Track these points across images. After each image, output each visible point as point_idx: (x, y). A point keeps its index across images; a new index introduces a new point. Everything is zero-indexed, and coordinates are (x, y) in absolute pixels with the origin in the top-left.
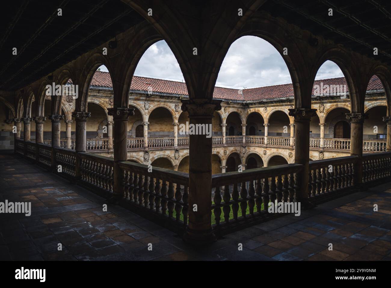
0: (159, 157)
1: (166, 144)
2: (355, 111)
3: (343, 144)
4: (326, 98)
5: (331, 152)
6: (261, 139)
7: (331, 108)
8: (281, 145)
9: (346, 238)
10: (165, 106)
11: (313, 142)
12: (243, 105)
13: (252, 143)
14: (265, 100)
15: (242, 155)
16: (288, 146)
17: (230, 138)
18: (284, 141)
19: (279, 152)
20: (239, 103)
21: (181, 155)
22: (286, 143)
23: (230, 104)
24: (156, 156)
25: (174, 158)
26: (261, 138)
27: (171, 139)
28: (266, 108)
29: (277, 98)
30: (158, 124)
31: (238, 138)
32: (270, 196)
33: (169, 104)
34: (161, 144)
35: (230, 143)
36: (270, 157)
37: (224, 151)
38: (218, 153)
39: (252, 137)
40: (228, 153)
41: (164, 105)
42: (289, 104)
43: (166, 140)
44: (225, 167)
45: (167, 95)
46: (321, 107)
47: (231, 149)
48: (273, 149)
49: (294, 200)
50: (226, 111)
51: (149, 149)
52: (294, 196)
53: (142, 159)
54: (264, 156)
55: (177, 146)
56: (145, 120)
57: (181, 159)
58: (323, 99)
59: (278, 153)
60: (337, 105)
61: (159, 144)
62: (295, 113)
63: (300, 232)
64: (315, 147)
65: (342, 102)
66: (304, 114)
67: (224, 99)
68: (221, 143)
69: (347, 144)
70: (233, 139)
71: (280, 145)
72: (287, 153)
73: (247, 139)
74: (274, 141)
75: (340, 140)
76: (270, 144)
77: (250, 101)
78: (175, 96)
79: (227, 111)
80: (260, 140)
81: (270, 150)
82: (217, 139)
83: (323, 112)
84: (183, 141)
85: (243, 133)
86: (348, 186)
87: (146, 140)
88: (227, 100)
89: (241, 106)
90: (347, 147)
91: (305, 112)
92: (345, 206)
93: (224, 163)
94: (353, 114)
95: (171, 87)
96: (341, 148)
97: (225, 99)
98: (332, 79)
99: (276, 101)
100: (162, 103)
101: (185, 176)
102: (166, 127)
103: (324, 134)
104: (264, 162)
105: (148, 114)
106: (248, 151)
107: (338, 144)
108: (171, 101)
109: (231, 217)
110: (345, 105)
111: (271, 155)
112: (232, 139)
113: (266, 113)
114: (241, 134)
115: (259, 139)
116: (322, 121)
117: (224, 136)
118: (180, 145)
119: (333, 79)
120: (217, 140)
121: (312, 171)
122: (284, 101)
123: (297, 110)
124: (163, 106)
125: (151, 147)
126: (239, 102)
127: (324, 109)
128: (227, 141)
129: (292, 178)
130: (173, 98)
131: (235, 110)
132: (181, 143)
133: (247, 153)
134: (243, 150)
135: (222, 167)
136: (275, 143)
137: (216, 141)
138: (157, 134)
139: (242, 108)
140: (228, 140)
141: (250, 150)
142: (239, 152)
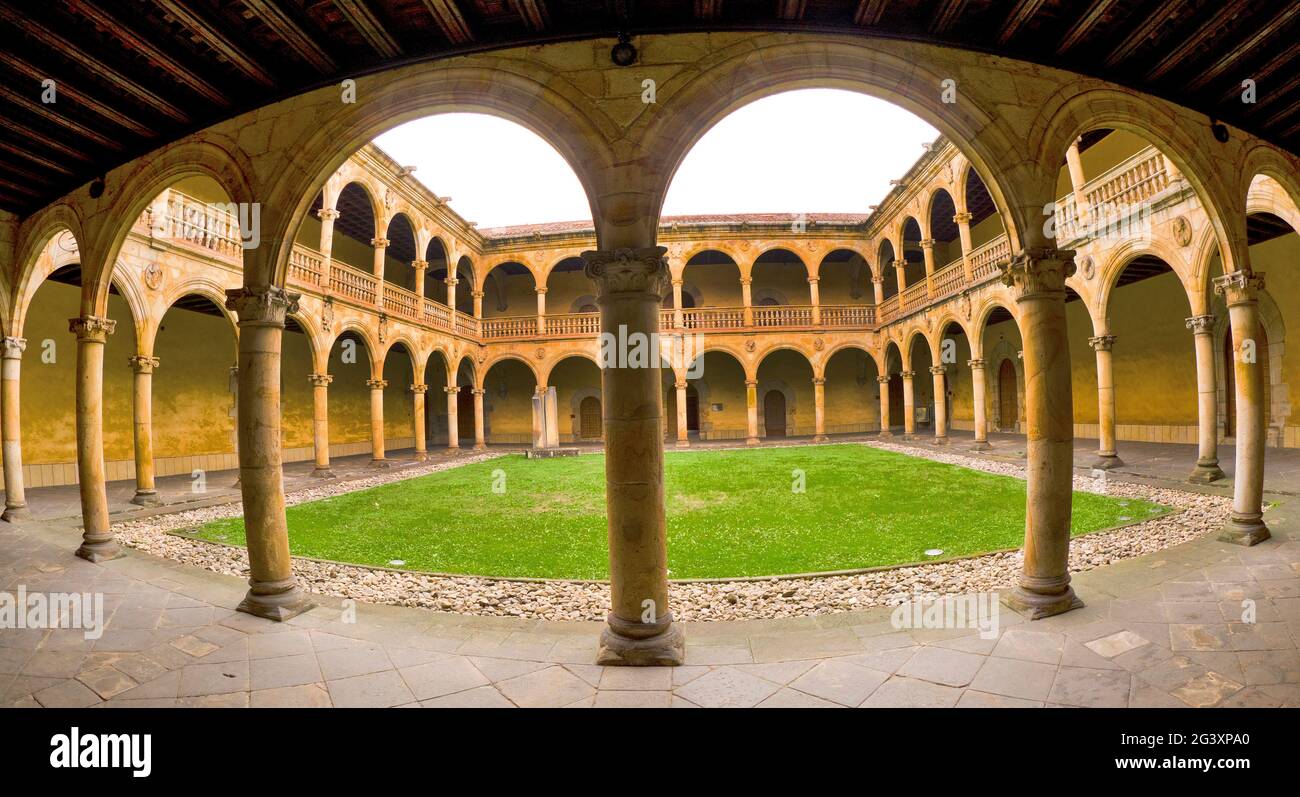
0: (350, 325)
6: (527, 324)
12: (484, 244)
13: (502, 336)
15: (477, 365)
17: (460, 317)
19: (577, 348)
21: (390, 334)
25: (377, 338)
28: (543, 250)
31: (471, 322)
36: (554, 363)
37: (454, 347)
38: (446, 348)
39: (500, 321)
40: (459, 354)
47: (464, 345)
48: (560, 344)
53: (318, 320)
54: (538, 361)
55: (382, 304)
57: (388, 347)
59: (575, 351)
60: (707, 245)
65: (716, 240)
73: (485, 328)
74: (564, 324)
76: (551, 333)
79: (458, 249)
80: (524, 326)
81: (555, 345)
83: (680, 257)
93: (453, 378)
100: (367, 173)
104: (537, 376)
106: (492, 356)
110: (720, 245)
111: (556, 356)
112: (463, 320)
113: (540, 262)
114: (475, 314)
115: (522, 324)
117: (453, 310)
124: (367, 182)
128: (457, 324)
131: (470, 251)
133: (491, 359)
134: (481, 355)
135: (451, 387)
139: (479, 249)
140: (458, 320)
141: (499, 353)
142: (474, 358)
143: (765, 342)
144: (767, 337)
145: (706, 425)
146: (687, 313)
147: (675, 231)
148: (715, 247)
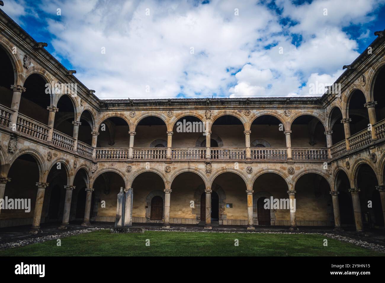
7: (218, 114)
11: (198, 153)
13: (108, 158)
15: (90, 174)
17: (81, 145)
19: (152, 167)
21: (20, 148)
22: (161, 156)
25: (7, 149)
26: (123, 151)
28: (134, 111)
36: (136, 175)
37: (75, 161)
38: (68, 162)
39: (107, 149)
40: (78, 166)
41: (7, 43)
44: (71, 187)
46: (207, 113)
47: (81, 162)
54: (126, 173)
57: (18, 156)
58: (212, 103)
59: (151, 169)
60: (225, 112)
64: (199, 158)
65: (231, 109)
72: (163, 167)
73: (98, 153)
76: (136, 157)
79: (83, 105)
80: (121, 153)
81: (138, 165)
83: (210, 119)
104: (126, 182)
106: (100, 169)
110: (233, 112)
111: (138, 171)
112: (82, 147)
113: (133, 118)
114: (91, 144)
117: (76, 140)
118: (20, 130)
127: (211, 115)
128: (77, 148)
132: (22, 127)
133: (99, 171)
134: (93, 168)
135: (68, 187)
139: (98, 109)
140: (79, 147)
141: (104, 168)
142: (88, 170)
143: (258, 168)
144: (259, 165)
145: (223, 216)
146: (213, 150)
147: (208, 104)
148: (230, 113)
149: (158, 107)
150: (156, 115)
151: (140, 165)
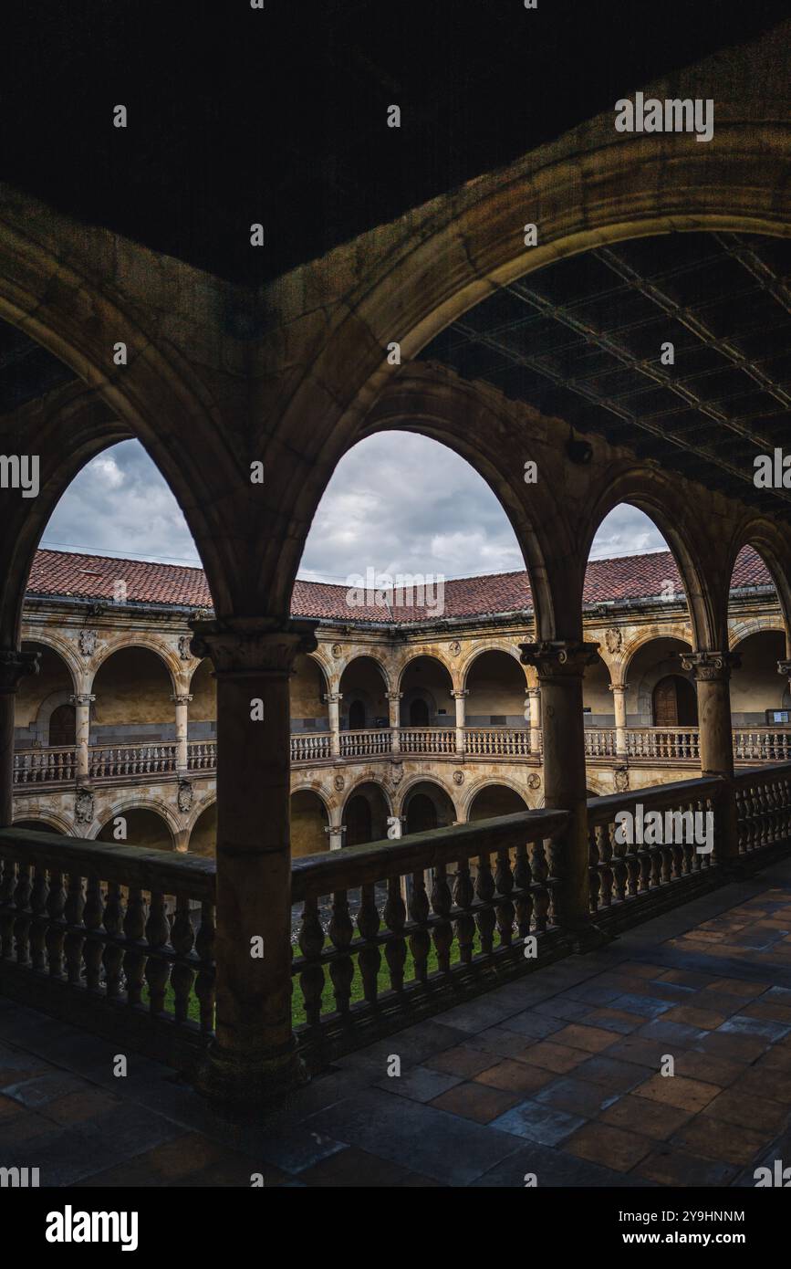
0: (126, 807)
1: (149, 764)
2: (705, 646)
3: (681, 743)
4: (625, 611)
5: (649, 767)
6: (445, 738)
7: (639, 638)
8: (506, 752)
9: (706, 1033)
10: (148, 643)
11: (596, 741)
12: (388, 637)
13: (420, 750)
14: (453, 619)
15: (390, 788)
16: (527, 755)
17: (353, 737)
18: (513, 740)
19: (500, 774)
20: (377, 630)
21: (200, 798)
22: (519, 747)
23: (349, 633)
24: (115, 804)
25: (176, 808)
26: (445, 735)
27: (166, 749)
28: (456, 642)
29: (486, 613)
30: (123, 700)
31: (377, 736)
32: (475, 915)
33: (159, 636)
34: (135, 765)
35: (354, 753)
36: (474, 791)
37: (336, 778)
38: (318, 784)
39: (418, 731)
40: (346, 785)
41: (145, 638)
42: (521, 629)
43: (150, 751)
44: (338, 828)
45: (154, 608)
46: (611, 638)
47: (359, 770)
48: (481, 766)
49: (550, 923)
50: (339, 655)
51: (92, 781)
52: (550, 912)
53: (71, 816)
54: (455, 788)
55: (186, 768)
56: (82, 688)
57: (199, 812)
58: (616, 613)
59: (498, 778)
60: (655, 630)
61: (127, 766)
62: (537, 654)
63: (572, 1028)
64: (601, 754)
65: (669, 622)
66: (564, 658)
67: (332, 618)
68: (324, 753)
69: (691, 742)
70: (361, 741)
71: (502, 754)
72: (522, 776)
73: (403, 739)
74: (485, 740)
75: (671, 731)
76: (472, 751)
77: (410, 622)
78: (180, 612)
79: (342, 655)
80: (442, 739)
81: (475, 768)
82: (313, 742)
83: (619, 651)
84: (206, 752)
85: (391, 720)
86: (703, 868)
87: (84, 753)
88: (342, 620)
89: (384, 639)
90: (692, 750)
91: (567, 652)
92: (696, 930)
93: (336, 817)
94: (699, 655)
95: (168, 584)
96: (674, 755)
97: (336, 619)
98: (637, 557)
99: (483, 623)
100: (138, 634)
101: (202, 868)
102: (152, 708)
103: (626, 716)
104: (457, 807)
105: (90, 669)
106: (408, 776)
107: (665, 743)
108: (167, 626)
109: (358, 995)
110: (676, 629)
111: (476, 783)
112: (358, 739)
113: (457, 656)
114: (385, 723)
115: (440, 737)
116: (617, 678)
117: (334, 732)
118: (196, 767)
119: (640, 557)
120: (312, 745)
121: (598, 830)
122: (508, 620)
123: (544, 645)
124: (141, 642)
125: (99, 775)
126: (378, 625)
127: (620, 642)
128: (343, 747)
129: (539, 853)
130: (174, 618)
131: (365, 651)
132: (200, 760)
133: (407, 780)
134: (395, 774)
135: (330, 829)
136: (488, 749)
137: (309, 747)
138: (121, 733)
139: (386, 644)
140: (348, 742)
141: (415, 773)
142: (381, 780)
148: (669, 633)
149: (500, 630)
150: (501, 647)
151: (478, 769)
